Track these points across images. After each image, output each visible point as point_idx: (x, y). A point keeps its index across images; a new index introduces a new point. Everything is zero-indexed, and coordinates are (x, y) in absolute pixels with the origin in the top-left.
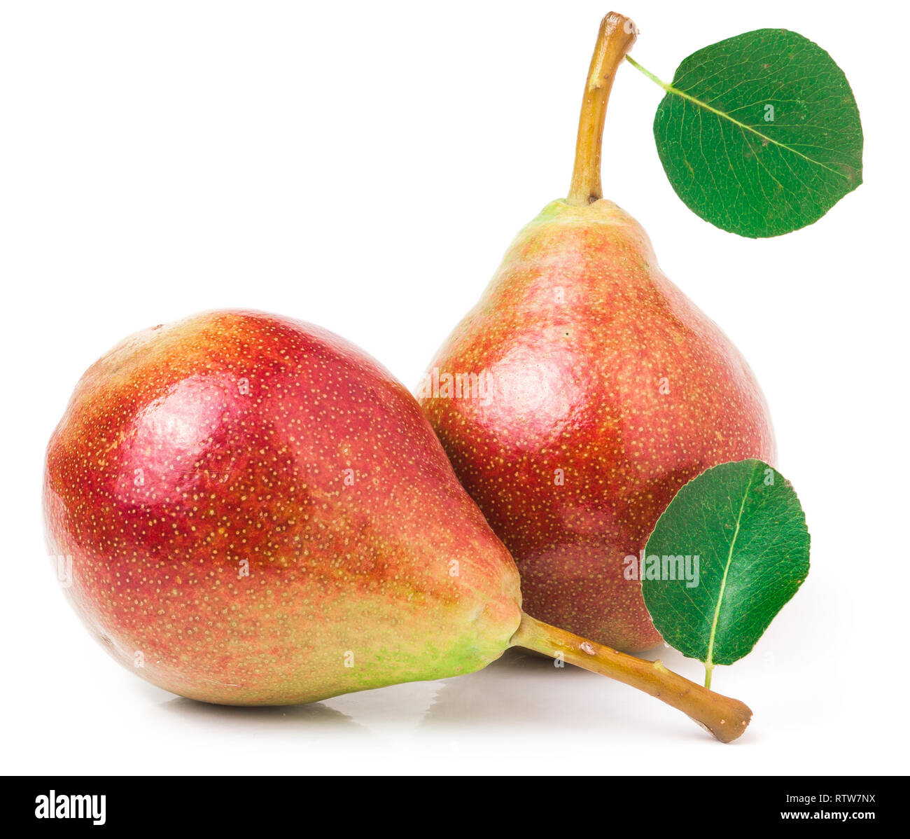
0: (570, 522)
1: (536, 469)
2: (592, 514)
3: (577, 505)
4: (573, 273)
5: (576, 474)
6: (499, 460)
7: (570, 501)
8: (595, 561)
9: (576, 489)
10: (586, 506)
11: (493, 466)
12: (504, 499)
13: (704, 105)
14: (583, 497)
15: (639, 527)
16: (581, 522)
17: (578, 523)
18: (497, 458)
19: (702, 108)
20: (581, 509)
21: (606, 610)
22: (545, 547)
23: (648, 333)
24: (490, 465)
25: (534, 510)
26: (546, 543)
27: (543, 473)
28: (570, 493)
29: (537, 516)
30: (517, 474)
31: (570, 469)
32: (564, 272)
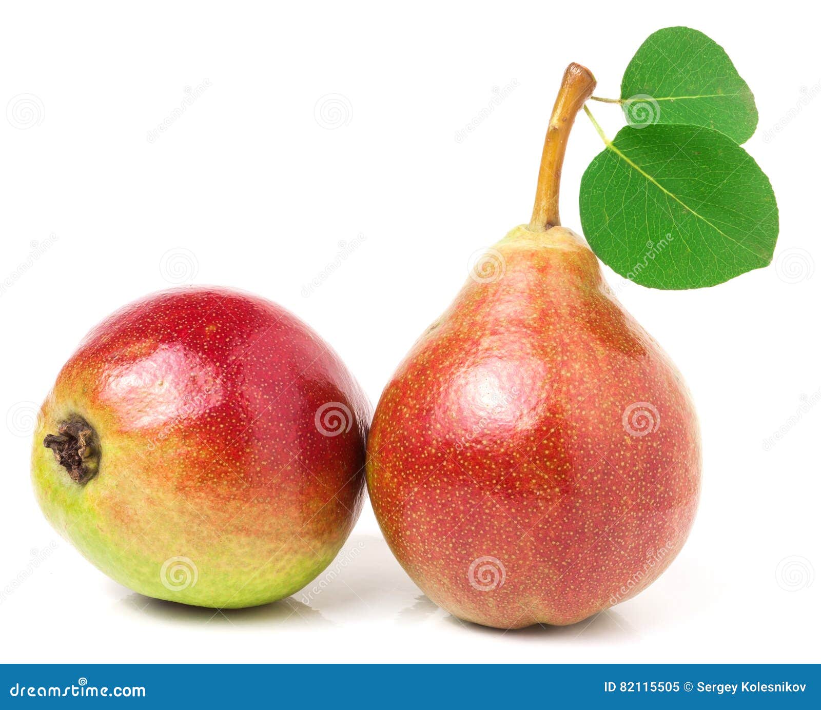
0: (487, 508)
1: (460, 460)
2: (506, 502)
3: (494, 494)
4: (515, 290)
5: (493, 466)
6: (431, 450)
7: (488, 490)
8: (509, 543)
9: (493, 479)
10: (501, 495)
11: (426, 455)
12: (434, 484)
13: (636, 167)
14: (499, 487)
15: (547, 516)
16: (497, 508)
17: (494, 509)
18: (430, 448)
19: (634, 169)
20: (496, 497)
21: (522, 587)
22: (467, 528)
23: (572, 346)
24: (424, 454)
25: (458, 495)
26: (467, 525)
27: (466, 464)
28: (488, 483)
29: (461, 501)
30: (445, 463)
31: (488, 462)
32: (508, 289)
